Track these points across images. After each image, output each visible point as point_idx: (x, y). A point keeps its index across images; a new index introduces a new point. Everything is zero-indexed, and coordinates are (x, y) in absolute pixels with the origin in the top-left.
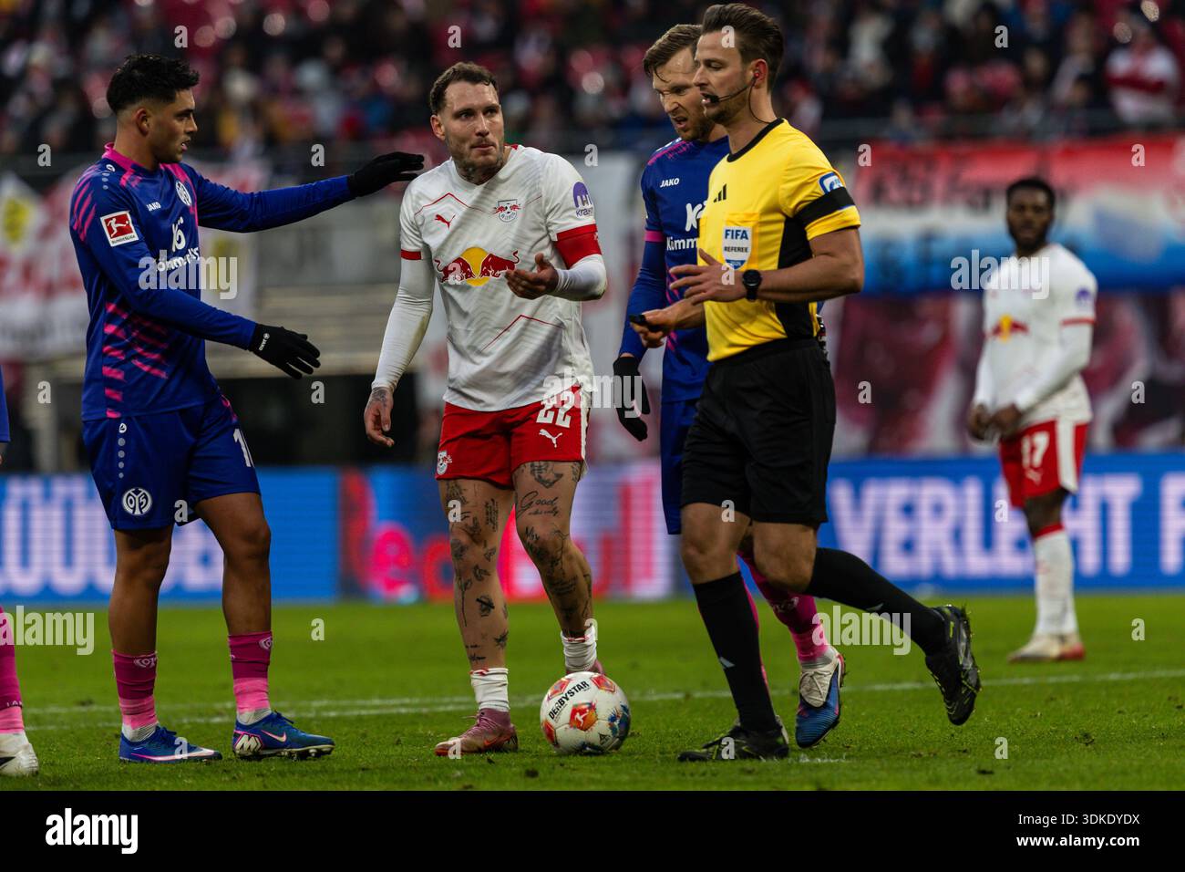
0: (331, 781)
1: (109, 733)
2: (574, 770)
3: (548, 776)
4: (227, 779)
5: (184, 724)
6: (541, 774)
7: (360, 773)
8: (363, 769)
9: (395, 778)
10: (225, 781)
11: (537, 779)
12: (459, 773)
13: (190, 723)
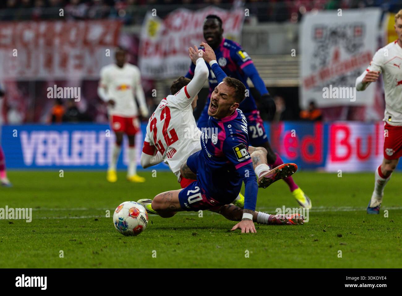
0: (265, 237)
1: (184, 218)
2: (355, 235)
3: (346, 237)
4: (227, 235)
5: (211, 215)
6: (343, 236)
7: (277, 234)
8: (277, 233)
9: (289, 236)
10: (227, 236)
11: (341, 238)
12: (313, 235)
13: (213, 215)
